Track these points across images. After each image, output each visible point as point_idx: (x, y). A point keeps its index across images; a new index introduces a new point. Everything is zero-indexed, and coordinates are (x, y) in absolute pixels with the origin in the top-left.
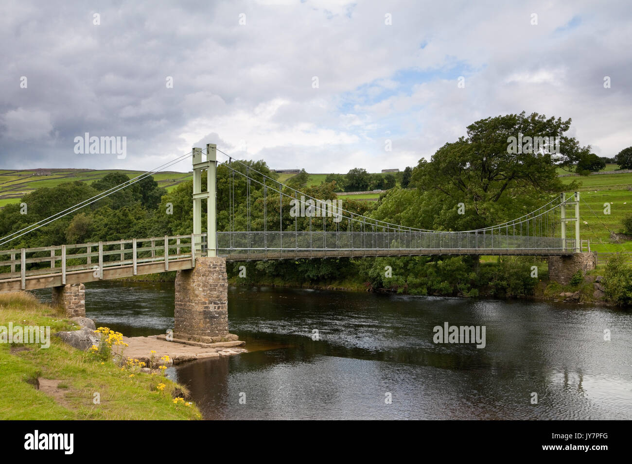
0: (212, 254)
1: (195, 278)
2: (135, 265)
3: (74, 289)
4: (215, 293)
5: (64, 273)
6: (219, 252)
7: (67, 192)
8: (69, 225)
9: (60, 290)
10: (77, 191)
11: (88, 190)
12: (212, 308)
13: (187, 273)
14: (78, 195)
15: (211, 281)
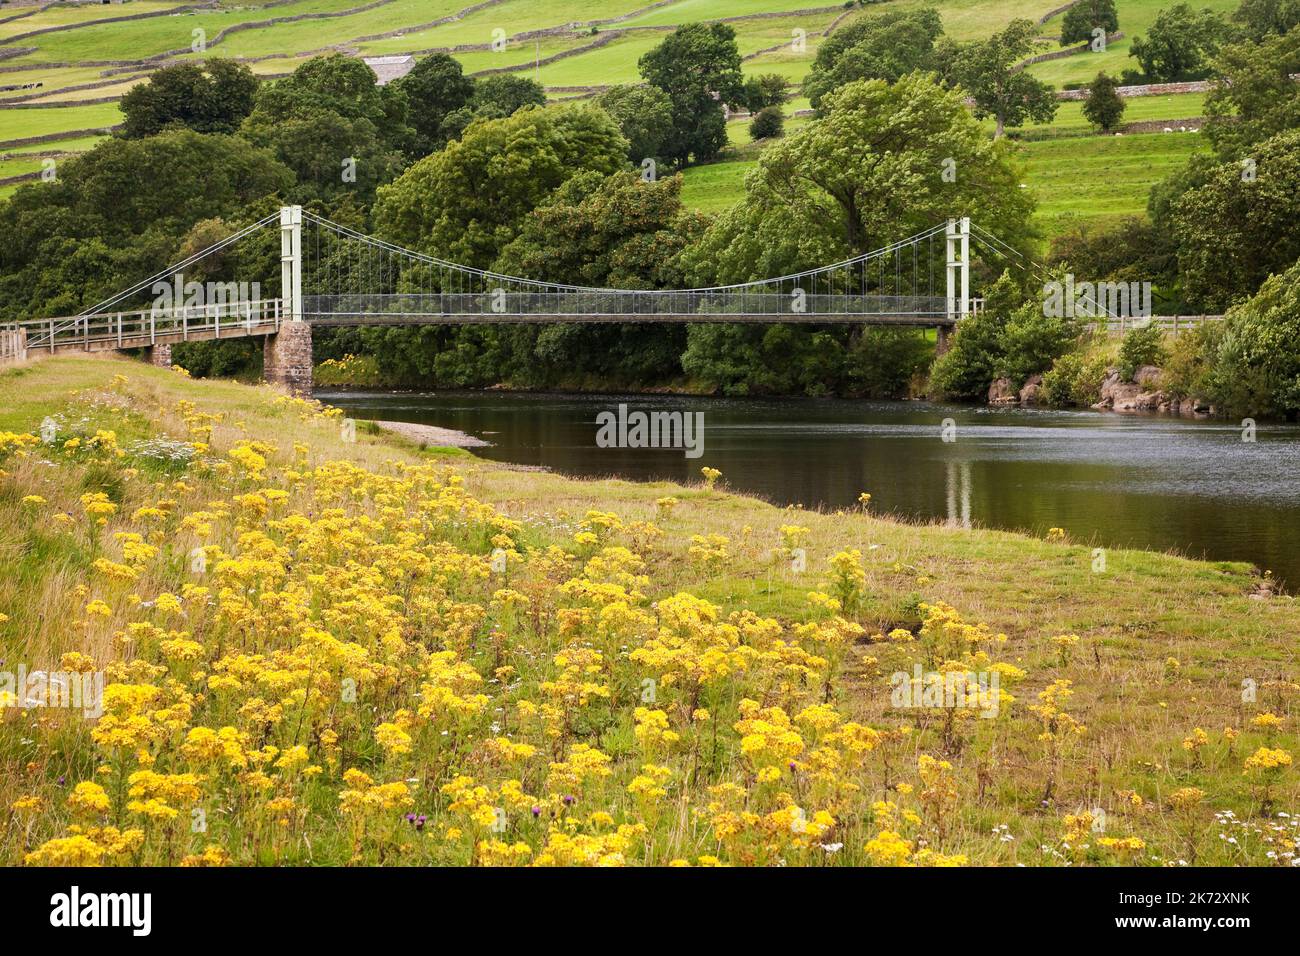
0: (298, 319)
1: (278, 342)
2: (217, 329)
3: (162, 348)
4: (296, 358)
5: (153, 335)
6: (305, 317)
7: (174, 153)
8: (179, 247)
9: (149, 349)
10: (200, 148)
11: (227, 148)
12: (293, 372)
13: (273, 337)
14: (201, 162)
15: (292, 346)
